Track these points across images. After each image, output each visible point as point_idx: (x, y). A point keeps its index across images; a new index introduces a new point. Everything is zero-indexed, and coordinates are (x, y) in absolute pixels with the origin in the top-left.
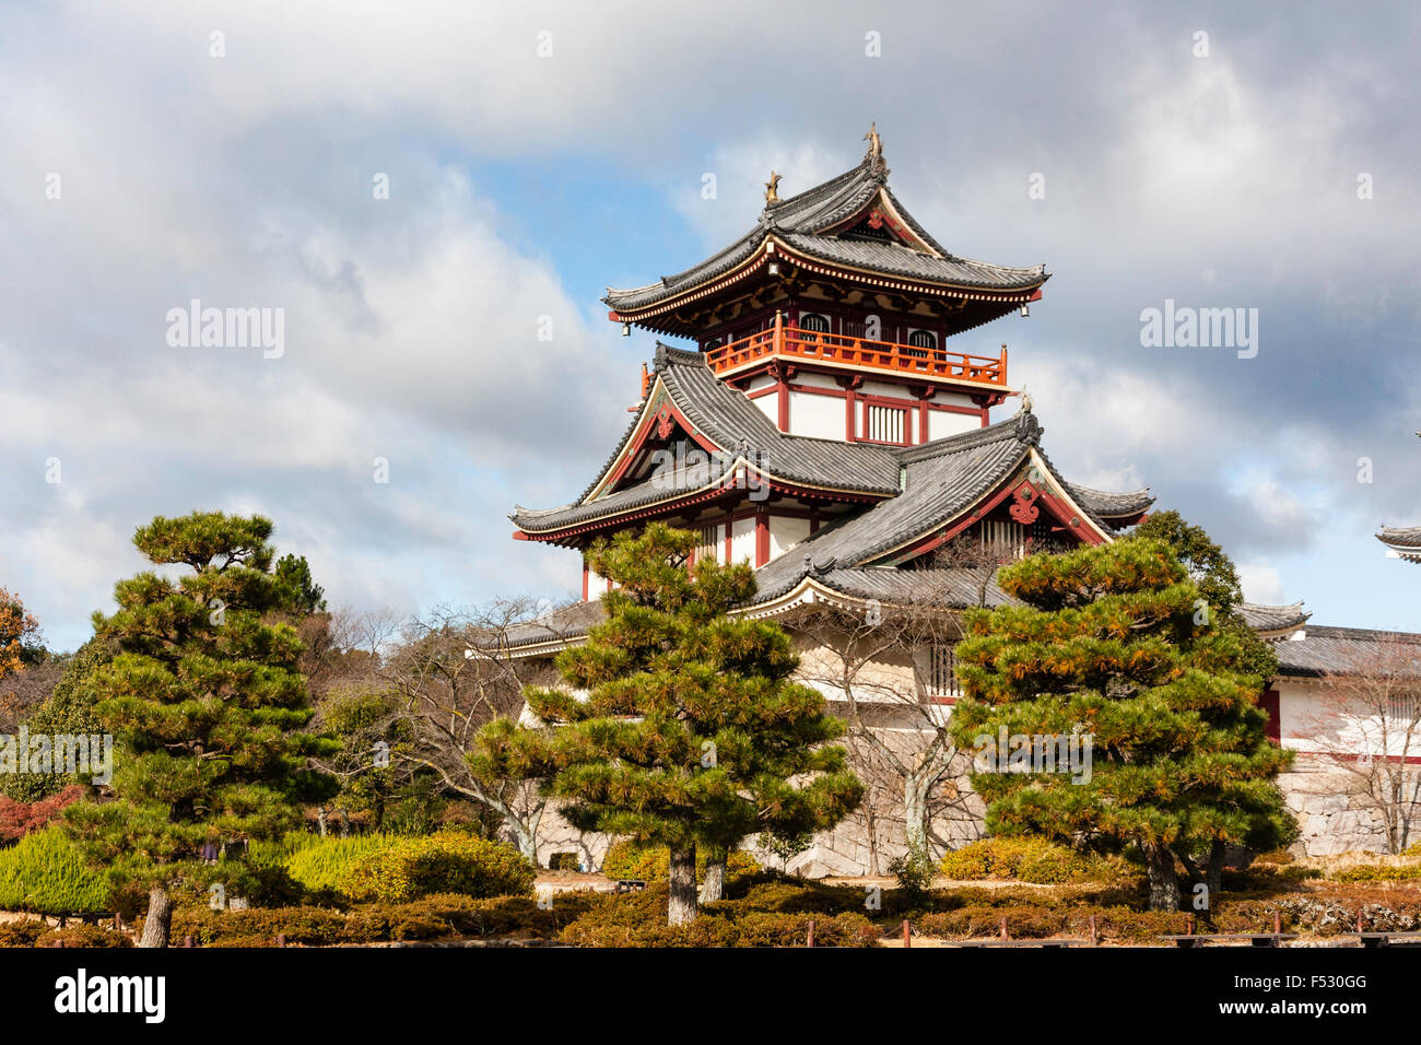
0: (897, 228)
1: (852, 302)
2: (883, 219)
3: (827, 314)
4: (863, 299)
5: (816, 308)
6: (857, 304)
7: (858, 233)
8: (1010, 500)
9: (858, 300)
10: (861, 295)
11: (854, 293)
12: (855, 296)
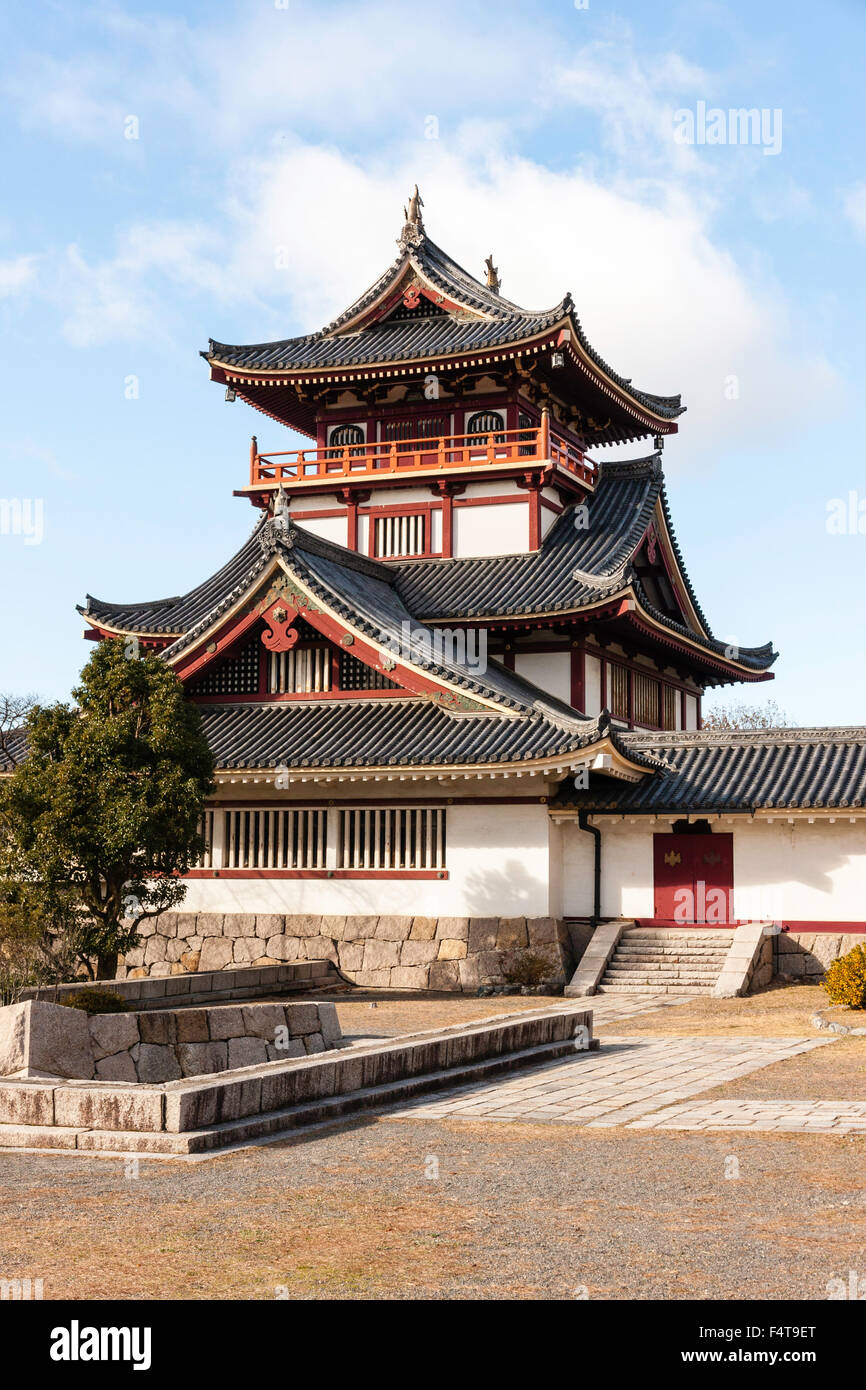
0: (437, 301)
1: (395, 400)
2: (421, 296)
3: (362, 420)
4: (407, 394)
5: (347, 418)
6: (400, 400)
7: (400, 318)
8: (261, 625)
9: (402, 397)
10: (406, 388)
11: (396, 388)
12: (397, 392)
